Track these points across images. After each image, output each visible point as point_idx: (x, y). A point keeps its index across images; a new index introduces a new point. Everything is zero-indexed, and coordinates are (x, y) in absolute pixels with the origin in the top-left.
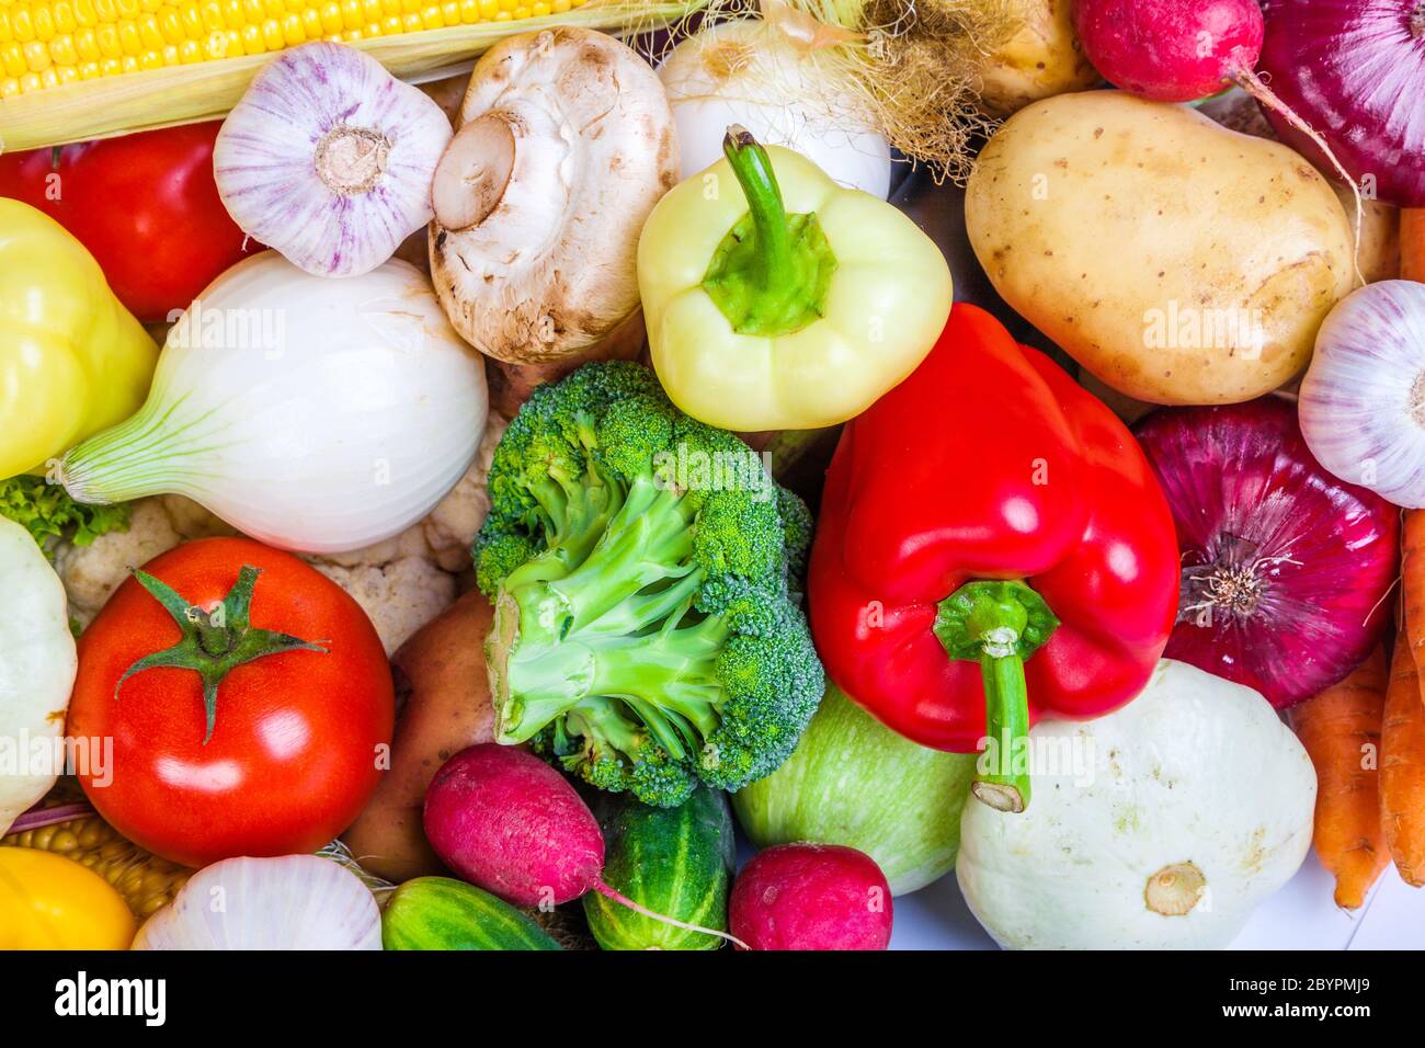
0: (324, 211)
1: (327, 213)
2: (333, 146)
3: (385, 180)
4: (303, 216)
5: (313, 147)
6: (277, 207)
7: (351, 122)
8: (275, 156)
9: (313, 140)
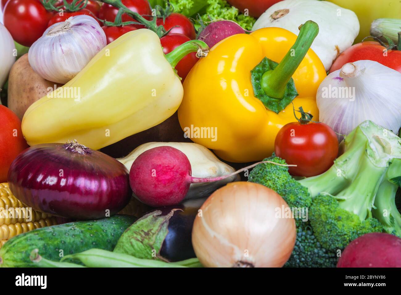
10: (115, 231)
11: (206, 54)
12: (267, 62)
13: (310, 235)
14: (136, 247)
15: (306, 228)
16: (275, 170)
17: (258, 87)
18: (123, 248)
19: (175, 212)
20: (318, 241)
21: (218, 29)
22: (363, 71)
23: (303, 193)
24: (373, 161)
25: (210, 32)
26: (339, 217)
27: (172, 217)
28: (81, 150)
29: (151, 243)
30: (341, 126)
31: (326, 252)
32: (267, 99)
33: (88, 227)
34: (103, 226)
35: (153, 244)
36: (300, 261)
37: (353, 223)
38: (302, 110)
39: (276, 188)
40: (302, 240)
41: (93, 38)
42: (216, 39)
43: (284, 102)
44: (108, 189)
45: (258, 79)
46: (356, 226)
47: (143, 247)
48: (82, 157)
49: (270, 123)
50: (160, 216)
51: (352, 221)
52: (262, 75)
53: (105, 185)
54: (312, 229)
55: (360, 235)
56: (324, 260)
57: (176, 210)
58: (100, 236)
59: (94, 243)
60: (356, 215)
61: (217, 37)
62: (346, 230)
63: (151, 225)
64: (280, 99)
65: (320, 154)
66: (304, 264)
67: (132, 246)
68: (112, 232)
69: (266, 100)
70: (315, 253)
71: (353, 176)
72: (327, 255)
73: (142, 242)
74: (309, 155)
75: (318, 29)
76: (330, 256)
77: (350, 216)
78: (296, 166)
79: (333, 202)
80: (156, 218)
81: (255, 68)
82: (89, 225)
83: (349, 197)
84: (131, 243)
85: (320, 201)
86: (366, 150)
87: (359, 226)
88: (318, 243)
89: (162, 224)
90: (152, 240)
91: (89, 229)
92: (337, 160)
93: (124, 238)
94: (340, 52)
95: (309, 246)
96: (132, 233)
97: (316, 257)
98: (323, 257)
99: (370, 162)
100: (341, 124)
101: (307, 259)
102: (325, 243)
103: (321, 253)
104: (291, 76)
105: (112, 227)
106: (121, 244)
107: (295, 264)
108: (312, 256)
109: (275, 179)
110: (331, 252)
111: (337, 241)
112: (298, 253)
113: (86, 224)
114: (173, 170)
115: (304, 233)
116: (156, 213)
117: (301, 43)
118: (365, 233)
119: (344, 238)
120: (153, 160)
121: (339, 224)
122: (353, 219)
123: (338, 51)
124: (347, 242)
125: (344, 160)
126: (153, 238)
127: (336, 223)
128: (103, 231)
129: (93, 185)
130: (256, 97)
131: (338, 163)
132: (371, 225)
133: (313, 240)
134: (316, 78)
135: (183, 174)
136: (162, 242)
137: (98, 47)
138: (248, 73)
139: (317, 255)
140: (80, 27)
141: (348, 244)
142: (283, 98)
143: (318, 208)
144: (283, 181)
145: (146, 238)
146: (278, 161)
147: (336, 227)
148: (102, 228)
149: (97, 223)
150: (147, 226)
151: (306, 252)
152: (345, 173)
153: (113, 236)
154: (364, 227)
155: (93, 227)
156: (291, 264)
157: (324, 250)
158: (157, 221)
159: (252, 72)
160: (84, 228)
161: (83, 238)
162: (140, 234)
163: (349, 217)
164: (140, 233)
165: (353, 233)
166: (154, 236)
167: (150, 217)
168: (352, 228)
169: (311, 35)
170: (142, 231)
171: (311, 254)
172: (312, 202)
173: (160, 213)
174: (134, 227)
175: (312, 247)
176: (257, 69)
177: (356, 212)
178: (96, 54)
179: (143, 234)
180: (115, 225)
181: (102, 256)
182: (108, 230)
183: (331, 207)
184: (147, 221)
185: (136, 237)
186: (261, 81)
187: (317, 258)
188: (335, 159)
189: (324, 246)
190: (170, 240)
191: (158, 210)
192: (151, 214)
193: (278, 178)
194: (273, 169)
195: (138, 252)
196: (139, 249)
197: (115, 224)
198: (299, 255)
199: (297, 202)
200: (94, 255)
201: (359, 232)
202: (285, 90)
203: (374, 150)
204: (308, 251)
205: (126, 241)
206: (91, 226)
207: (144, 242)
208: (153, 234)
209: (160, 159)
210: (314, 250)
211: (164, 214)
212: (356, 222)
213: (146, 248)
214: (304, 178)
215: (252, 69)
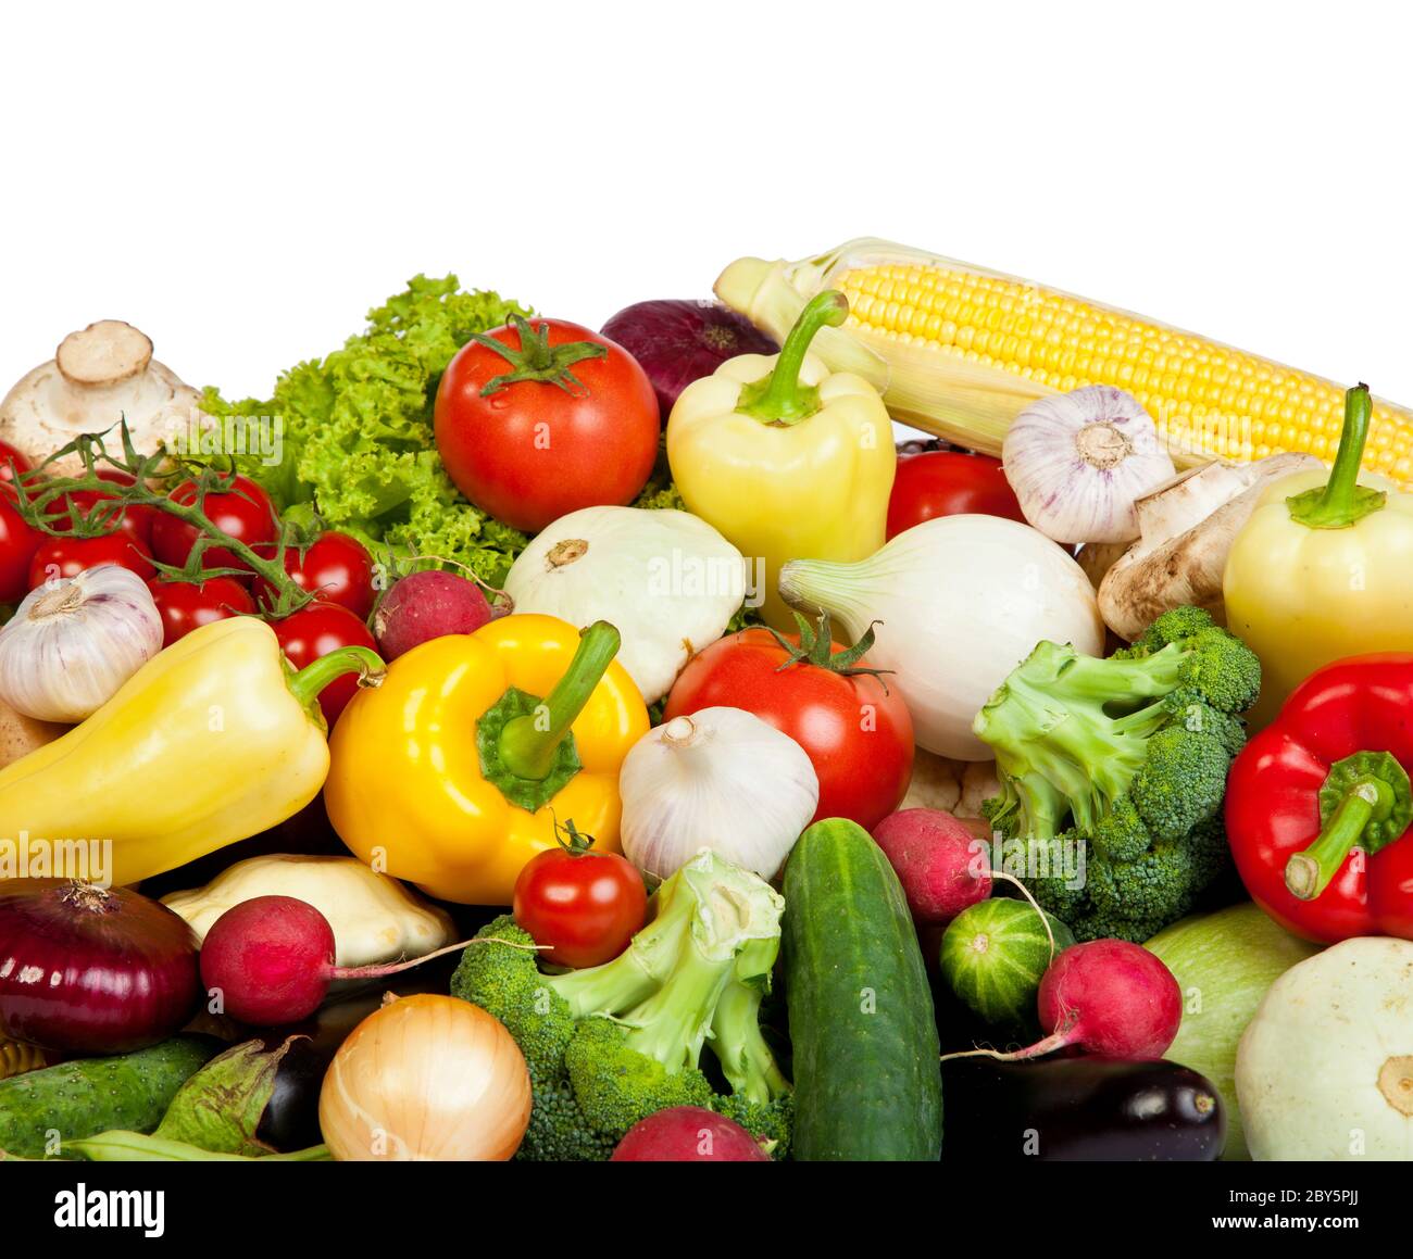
0: (1066, 463)
1: (1066, 465)
2: (1096, 429)
3: (1115, 471)
4: (1050, 458)
5: (1083, 425)
6: (1038, 443)
7: (1117, 426)
8: (1057, 416)
9: (1087, 421)
10: (165, 1077)
11: (378, 682)
12: (514, 696)
13: (568, 1100)
14: (205, 1121)
15: (560, 1084)
16: (505, 959)
17: (490, 755)
18: (178, 1122)
19: (292, 1043)
20: (581, 1113)
21: (420, 596)
22: (711, 736)
23: (557, 1013)
24: (702, 949)
25: (403, 601)
26: (623, 1068)
27: (285, 1055)
28: (96, 902)
29: (238, 1114)
30: (661, 845)
31: (598, 1136)
32: (510, 780)
33: (107, 1073)
34: (139, 1068)
35: (242, 1117)
36: (545, 1152)
37: (650, 1080)
38: (573, 826)
39: (502, 1002)
40: (551, 1109)
41: (132, 631)
42: (416, 619)
43: (551, 784)
44: (151, 993)
45: (493, 737)
46: (656, 1086)
47: (220, 1122)
48: (98, 920)
49: (514, 837)
50: (261, 1052)
51: (649, 1076)
52: (503, 727)
53: (143, 981)
54: (573, 1087)
55: (661, 1106)
56: (592, 1151)
57: (296, 1037)
58: (134, 1092)
59: (119, 1109)
60: (659, 1063)
61: (416, 615)
62: (634, 1095)
63: (239, 1074)
64: (541, 781)
65: (603, 921)
66: (553, 1158)
67: (198, 1119)
68: (160, 1080)
69: (509, 785)
70: (573, 1138)
71: (667, 972)
72: (598, 1142)
73: (218, 1112)
74: (581, 925)
75: (620, 640)
76: (605, 1143)
77: (646, 1064)
78: (552, 948)
79: (613, 1035)
80: (250, 1059)
81: (486, 713)
82: (110, 1068)
83: (651, 1022)
84: (196, 1112)
85: (588, 1032)
86: (692, 924)
87: (662, 1085)
88: (580, 1119)
89: (264, 1073)
90: (239, 1108)
91: (109, 1079)
92: (637, 937)
93: (182, 1101)
94: (695, 651)
95: (564, 1122)
96: (200, 1092)
97: (576, 1145)
98: (590, 1146)
99: (698, 949)
100: (663, 840)
101: (559, 1150)
102: (594, 1118)
103: (585, 1137)
104: (569, 726)
105: (160, 1069)
106: (176, 1113)
107: (536, 1158)
108: (568, 1143)
109: (502, 981)
110: (606, 1136)
111: (617, 1116)
112: (541, 1136)
113: (103, 1066)
114: (292, 954)
115: (555, 1096)
116: (252, 1046)
117: (578, 674)
118: (671, 1103)
119: (630, 1110)
120: (249, 932)
121: (623, 1081)
122: (651, 1071)
123: (690, 650)
124: (636, 1120)
125: (651, 939)
126: (243, 1103)
127: (616, 1081)
128: (141, 1081)
129: (118, 984)
130: (486, 778)
131: (639, 944)
132: (686, 1084)
133: (573, 1110)
134: (625, 728)
135: (313, 962)
136: (262, 1110)
137: (144, 653)
138: (471, 726)
139: (578, 1142)
140: (103, 605)
141: (636, 1123)
142: (548, 777)
143: (583, 1047)
144: (518, 985)
145: (227, 1103)
146: (515, 936)
147: (615, 1088)
148: (138, 1072)
149: (126, 1063)
150: (231, 1076)
151: (558, 1135)
152: (650, 967)
153: (162, 1090)
154: (669, 1090)
155: (118, 1071)
156: (529, 1157)
157: (592, 1133)
158: (253, 1064)
159: (479, 723)
160: (98, 1075)
161: (95, 1100)
162: (216, 1095)
163: (643, 1067)
164: (215, 1092)
165: (648, 1100)
166: (245, 1099)
167: (239, 1054)
168: (647, 1092)
169: (601, 656)
170: (221, 1087)
171: (566, 1140)
172: (573, 1032)
173: (260, 1045)
174: (204, 1077)
175: (569, 1125)
176: (490, 714)
177: (660, 1055)
178: (138, 669)
179: (221, 1094)
180: (166, 1065)
181: (131, 1147)
182: (151, 1078)
183: (608, 1047)
184: (232, 1065)
185: (207, 1101)
186: (498, 740)
187: (578, 1148)
188: (633, 935)
189: (592, 1123)
190: (278, 1105)
191: (257, 1038)
192: (242, 1046)
193: (509, 978)
194: (502, 958)
195: (210, 1132)
196: (211, 1127)
197: (168, 1061)
198: (544, 1139)
199: (542, 1033)
200: (114, 1145)
201: (659, 1100)
202: (552, 758)
203: (709, 924)
204: (560, 1133)
205: (186, 1108)
206: (113, 1072)
207: (222, 1113)
208: (243, 1094)
209: (264, 931)
210: (571, 1131)
211: (270, 1048)
212: (656, 1077)
213: (227, 1124)
214: (570, 971)
215: (478, 717)
